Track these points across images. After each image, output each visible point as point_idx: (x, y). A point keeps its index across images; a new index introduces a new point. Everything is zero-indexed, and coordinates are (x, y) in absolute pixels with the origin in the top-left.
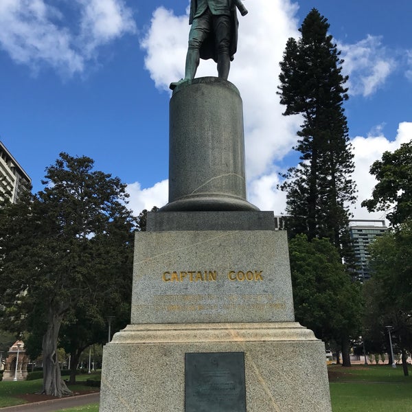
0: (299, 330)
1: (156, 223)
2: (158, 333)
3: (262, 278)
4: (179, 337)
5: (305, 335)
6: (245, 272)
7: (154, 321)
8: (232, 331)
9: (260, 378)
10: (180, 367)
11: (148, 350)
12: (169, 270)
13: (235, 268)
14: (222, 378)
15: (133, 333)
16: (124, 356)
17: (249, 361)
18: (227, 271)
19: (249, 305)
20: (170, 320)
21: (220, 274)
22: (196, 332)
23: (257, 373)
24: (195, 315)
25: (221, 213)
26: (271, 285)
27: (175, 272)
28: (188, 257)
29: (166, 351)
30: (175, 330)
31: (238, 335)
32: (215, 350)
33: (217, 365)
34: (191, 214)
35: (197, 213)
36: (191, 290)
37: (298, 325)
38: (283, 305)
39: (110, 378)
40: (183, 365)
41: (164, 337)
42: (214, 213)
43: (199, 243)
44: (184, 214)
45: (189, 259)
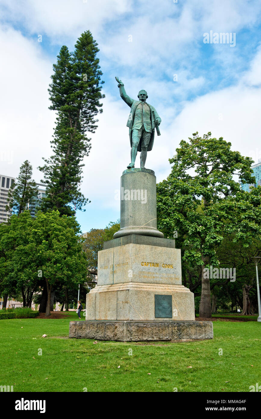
0: (184, 288)
1: (136, 240)
2: (144, 286)
3: (173, 267)
4: (151, 288)
5: (187, 290)
6: (167, 265)
7: (139, 281)
8: (166, 288)
9: (176, 305)
10: (153, 299)
11: (143, 293)
12: (143, 261)
13: (164, 263)
14: (165, 304)
15: (136, 286)
16: (136, 294)
17: (173, 299)
18: (162, 264)
19: (168, 278)
20: (144, 282)
21: (160, 264)
22: (156, 287)
23: (175, 303)
24: (152, 280)
25: (158, 238)
26: (175, 271)
27: (145, 262)
28: (149, 257)
29: (148, 293)
30: (160, 286)
31: (168, 289)
32: (163, 294)
33: (164, 299)
34: (148, 237)
35: (150, 237)
36: (150, 270)
37: (183, 286)
38: (179, 279)
39: (132, 303)
40: (154, 299)
41: (146, 288)
42: (155, 238)
43: (153, 251)
44: (146, 237)
45: (150, 257)
